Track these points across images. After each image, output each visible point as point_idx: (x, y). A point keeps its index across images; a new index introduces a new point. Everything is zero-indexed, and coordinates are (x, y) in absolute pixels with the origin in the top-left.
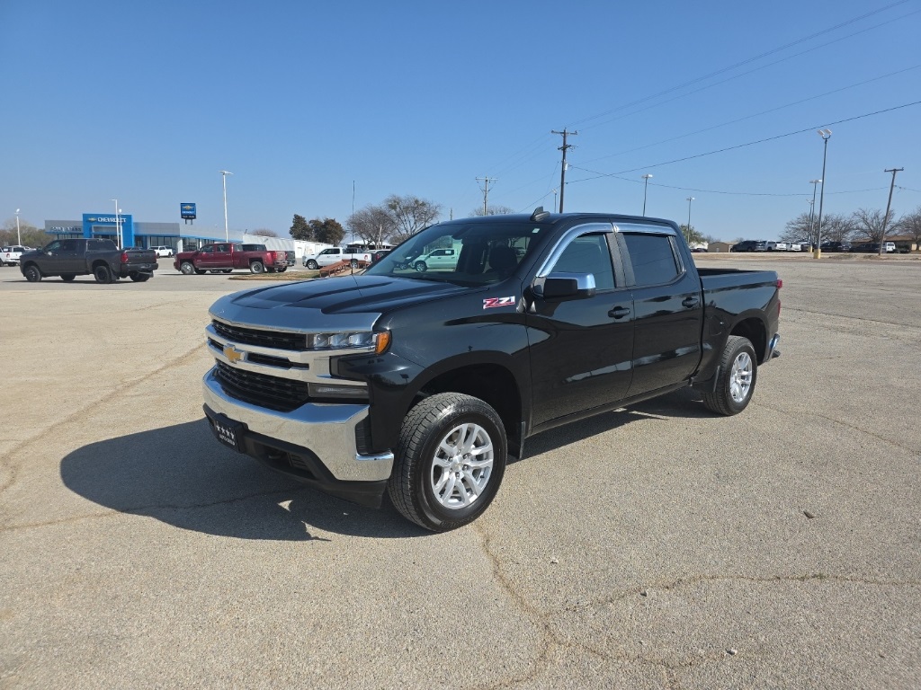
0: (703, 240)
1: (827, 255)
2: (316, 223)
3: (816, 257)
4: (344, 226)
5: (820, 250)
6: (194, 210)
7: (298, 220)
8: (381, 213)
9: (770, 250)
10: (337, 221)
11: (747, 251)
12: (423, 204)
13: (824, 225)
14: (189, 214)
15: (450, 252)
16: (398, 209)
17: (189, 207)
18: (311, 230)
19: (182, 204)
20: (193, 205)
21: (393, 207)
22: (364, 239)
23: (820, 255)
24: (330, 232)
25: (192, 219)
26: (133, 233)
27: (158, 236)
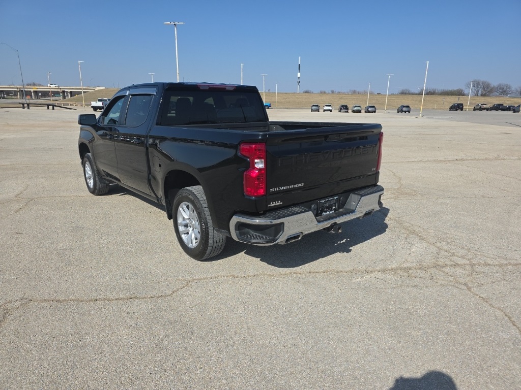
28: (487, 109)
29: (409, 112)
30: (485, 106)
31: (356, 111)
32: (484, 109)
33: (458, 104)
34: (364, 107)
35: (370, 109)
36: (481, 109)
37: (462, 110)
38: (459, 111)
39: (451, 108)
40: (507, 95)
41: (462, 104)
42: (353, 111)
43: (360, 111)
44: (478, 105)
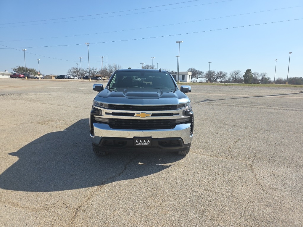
0: (40, 74)
1: (93, 80)
3: (90, 81)
5: (90, 79)
9: (69, 78)
11: (62, 79)
13: (79, 71)
23: (91, 80)
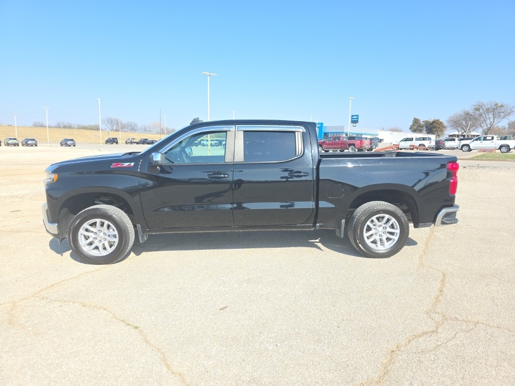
2: (426, 122)
4: (445, 124)
6: (357, 118)
7: (416, 121)
8: (467, 114)
10: (440, 121)
12: (502, 106)
14: (355, 121)
15: (491, 138)
16: (481, 111)
17: (355, 117)
18: (423, 126)
19: (352, 116)
20: (357, 116)
21: (477, 109)
22: (459, 131)
24: (435, 127)
25: (356, 123)
26: (323, 132)
27: (334, 133)
28: (137, 143)
29: (74, 146)
30: (135, 141)
31: (12, 144)
32: (135, 143)
33: (113, 139)
34: (20, 140)
35: (30, 142)
36: (131, 143)
37: (117, 143)
38: (114, 144)
39: (107, 142)
40: (136, 131)
41: (116, 139)
42: (8, 144)
43: (16, 145)
44: (129, 139)
